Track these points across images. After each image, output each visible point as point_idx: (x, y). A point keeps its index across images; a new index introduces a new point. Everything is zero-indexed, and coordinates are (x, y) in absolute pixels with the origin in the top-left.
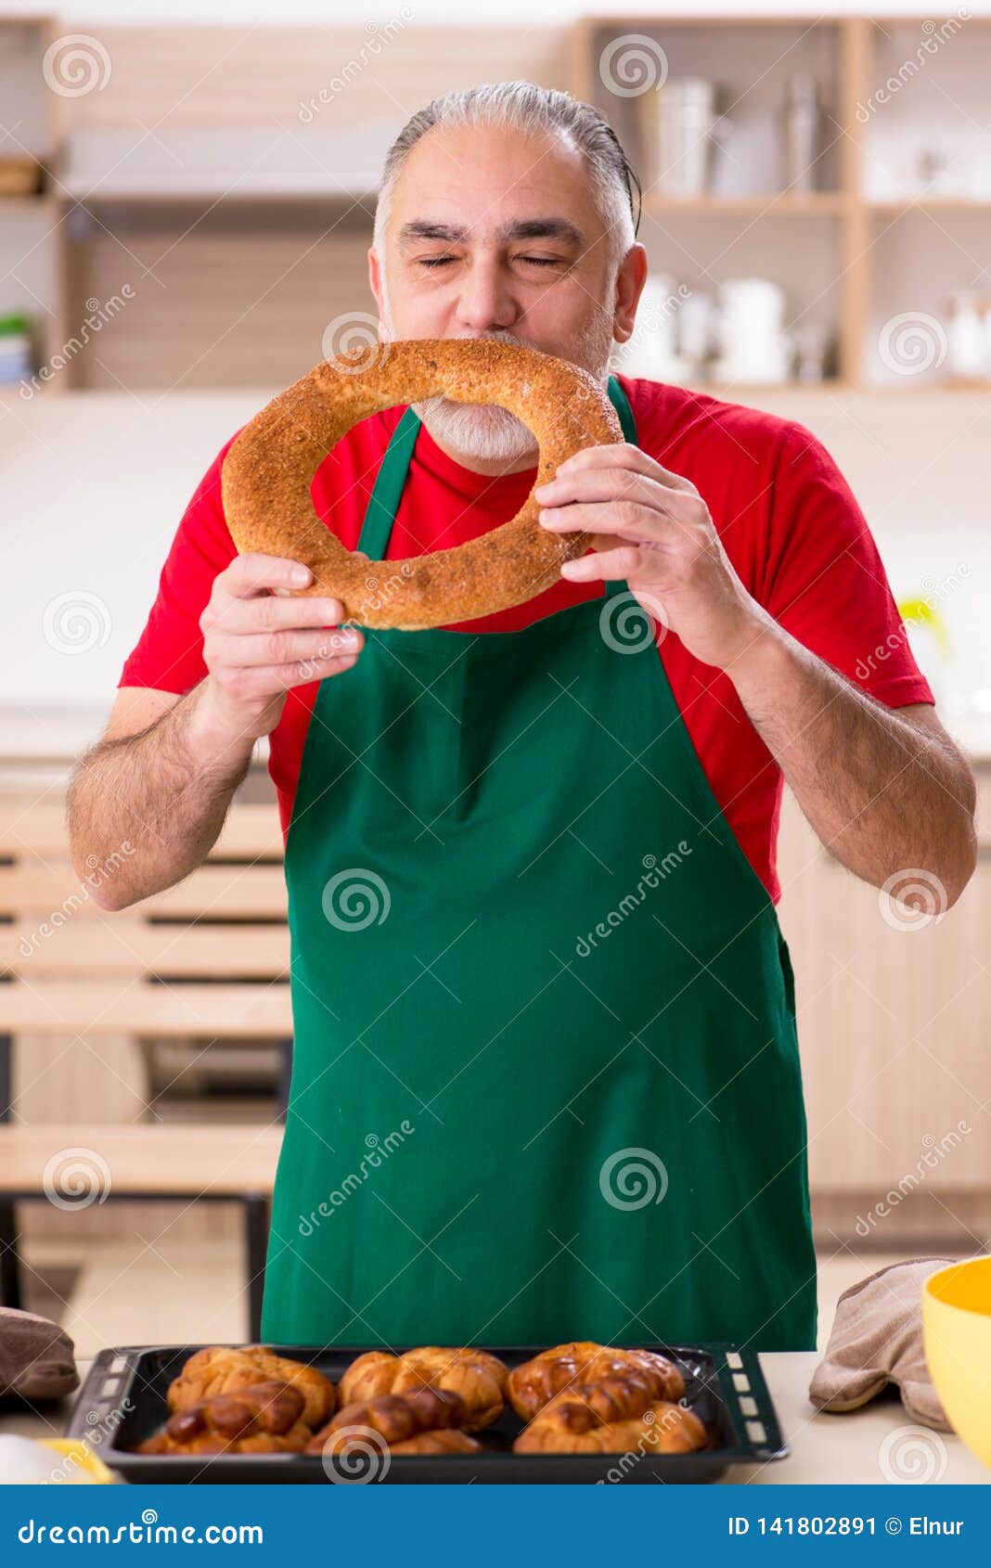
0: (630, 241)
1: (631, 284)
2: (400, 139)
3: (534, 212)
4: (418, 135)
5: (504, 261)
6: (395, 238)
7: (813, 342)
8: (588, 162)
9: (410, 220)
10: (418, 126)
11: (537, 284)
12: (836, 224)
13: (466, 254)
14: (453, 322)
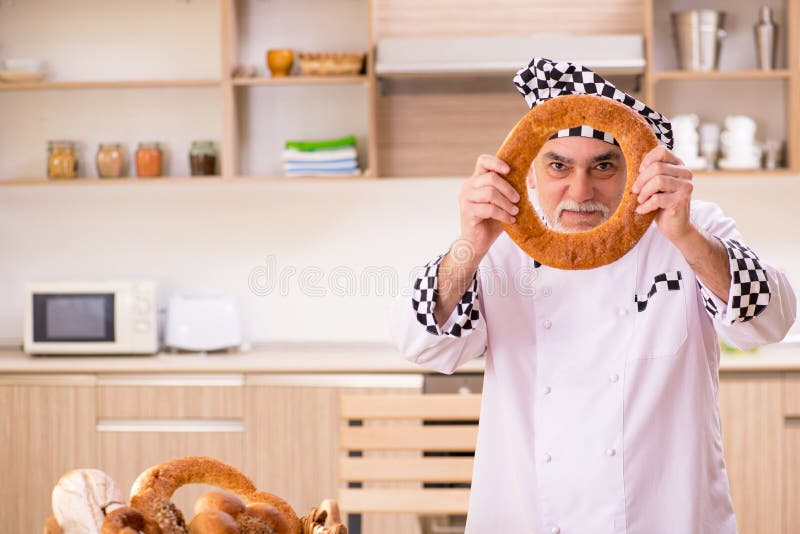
11: (603, 179)
14: (566, 195)
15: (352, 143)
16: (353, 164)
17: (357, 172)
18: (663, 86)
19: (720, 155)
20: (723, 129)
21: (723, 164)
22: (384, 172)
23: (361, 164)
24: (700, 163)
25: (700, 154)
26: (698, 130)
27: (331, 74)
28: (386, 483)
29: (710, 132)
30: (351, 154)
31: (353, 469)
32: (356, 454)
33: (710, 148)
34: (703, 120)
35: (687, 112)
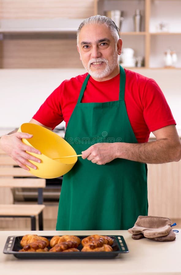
0: (118, 38)
1: (120, 45)
2: (79, 28)
3: (101, 38)
4: (82, 27)
5: (98, 46)
6: (80, 45)
7: (140, 60)
8: (109, 28)
9: (82, 42)
10: (82, 26)
11: (104, 49)
12: (144, 36)
13: (92, 46)
14: (91, 57)
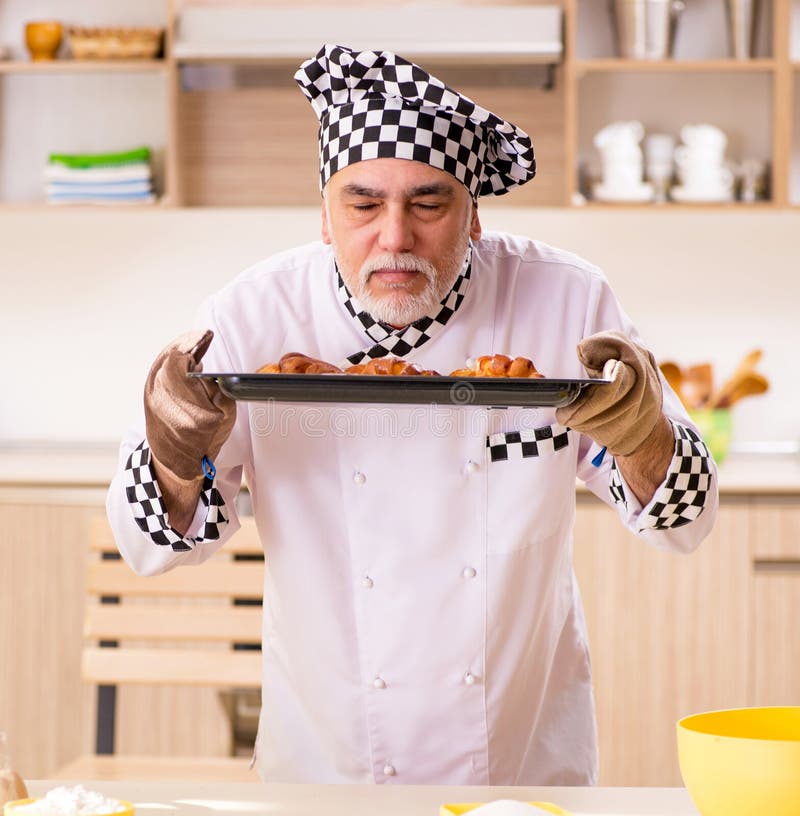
5: (407, 209)
9: (349, 184)
11: (429, 221)
14: (376, 247)
15: (146, 157)
16: (144, 187)
17: (150, 199)
18: (593, 81)
19: (675, 180)
20: (679, 143)
21: (679, 193)
22: (192, 199)
23: (157, 188)
24: (644, 192)
25: (646, 178)
26: (643, 146)
27: (114, 57)
28: (155, 642)
29: (660, 147)
30: (141, 172)
31: (107, 621)
32: (111, 600)
33: (660, 171)
34: (650, 131)
35: (626, 118)
